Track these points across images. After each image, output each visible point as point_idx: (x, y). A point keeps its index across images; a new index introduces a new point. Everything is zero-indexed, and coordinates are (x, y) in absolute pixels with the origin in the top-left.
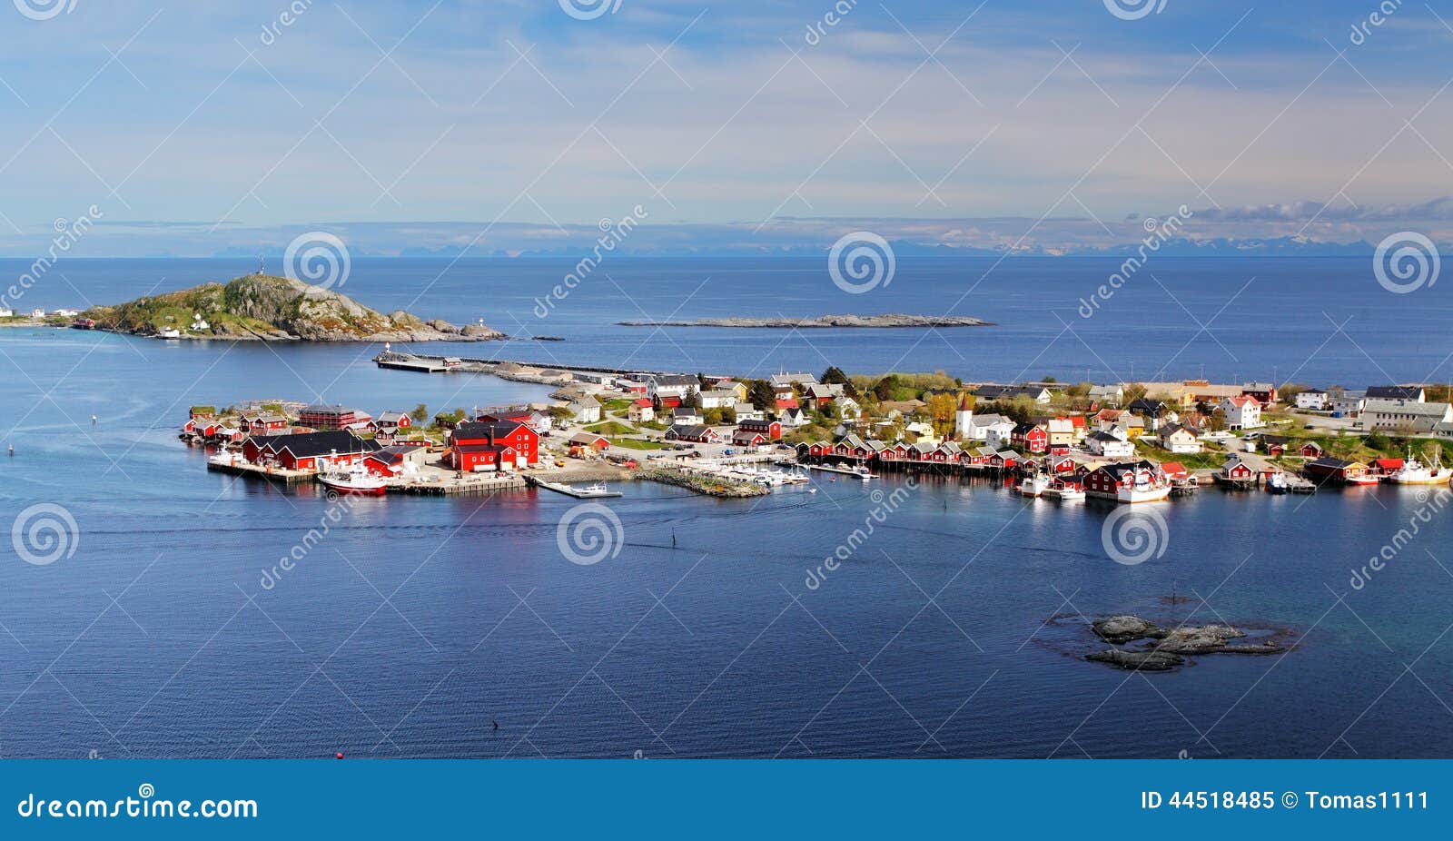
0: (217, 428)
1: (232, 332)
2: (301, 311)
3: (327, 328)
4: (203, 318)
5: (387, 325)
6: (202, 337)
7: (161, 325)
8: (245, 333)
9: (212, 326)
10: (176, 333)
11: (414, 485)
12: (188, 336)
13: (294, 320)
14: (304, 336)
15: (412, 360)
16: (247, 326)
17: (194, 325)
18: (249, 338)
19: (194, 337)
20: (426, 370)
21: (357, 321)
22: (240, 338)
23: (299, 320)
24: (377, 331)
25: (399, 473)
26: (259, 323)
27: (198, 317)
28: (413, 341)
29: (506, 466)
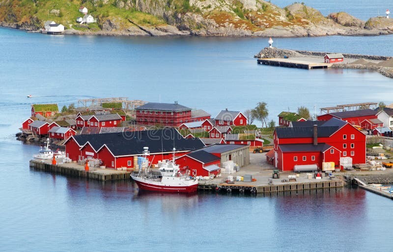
0: (51, 126)
1: (118, 27)
2: (191, 5)
3: (218, 23)
4: (91, 12)
5: (283, 18)
6: (88, 32)
7: (48, 18)
8: (132, 28)
9: (99, 21)
10: (61, 28)
11: (226, 184)
12: (74, 30)
13: (184, 13)
14: (193, 31)
15: (295, 56)
16: (135, 21)
17: (80, 20)
18: (136, 34)
19: (79, 32)
20: (305, 67)
21: (250, 15)
22: (127, 34)
23: (189, 14)
24: (271, 26)
25: (215, 172)
26: (148, 17)
27: (85, 10)
28: (309, 35)
29: (328, 166)
